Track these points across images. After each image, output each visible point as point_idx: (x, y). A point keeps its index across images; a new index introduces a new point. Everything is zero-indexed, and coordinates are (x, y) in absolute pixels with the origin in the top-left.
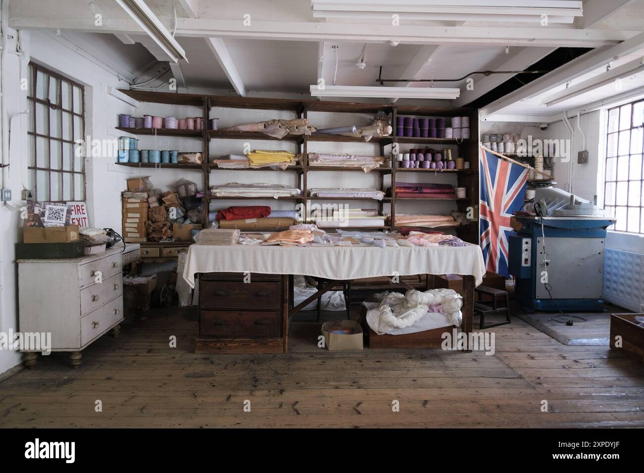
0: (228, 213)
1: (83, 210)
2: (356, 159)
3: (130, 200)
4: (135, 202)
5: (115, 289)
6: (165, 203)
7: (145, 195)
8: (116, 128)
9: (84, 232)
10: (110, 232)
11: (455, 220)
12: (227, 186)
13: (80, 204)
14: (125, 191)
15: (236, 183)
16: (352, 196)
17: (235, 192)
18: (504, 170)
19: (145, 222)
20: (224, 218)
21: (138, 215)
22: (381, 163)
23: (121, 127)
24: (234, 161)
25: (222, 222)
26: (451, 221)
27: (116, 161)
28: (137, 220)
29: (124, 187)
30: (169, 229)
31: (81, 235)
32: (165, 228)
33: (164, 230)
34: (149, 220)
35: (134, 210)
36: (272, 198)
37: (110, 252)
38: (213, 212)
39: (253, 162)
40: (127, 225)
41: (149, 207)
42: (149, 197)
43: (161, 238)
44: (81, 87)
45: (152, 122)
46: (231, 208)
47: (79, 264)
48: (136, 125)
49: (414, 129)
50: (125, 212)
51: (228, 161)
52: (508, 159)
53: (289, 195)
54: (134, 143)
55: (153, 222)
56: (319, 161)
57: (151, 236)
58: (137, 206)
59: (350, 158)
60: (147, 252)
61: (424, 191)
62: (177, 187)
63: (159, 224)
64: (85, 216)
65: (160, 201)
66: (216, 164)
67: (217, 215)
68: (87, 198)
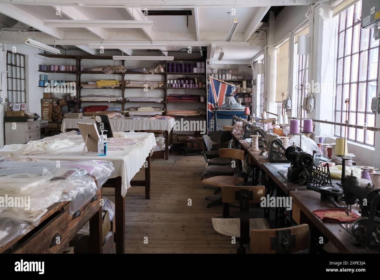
0: (88, 109)
1: (25, 106)
2: (149, 83)
3: (44, 103)
4: (47, 104)
5: (37, 136)
6: (60, 104)
7: (51, 100)
8: (38, 71)
9: (26, 113)
10: (36, 115)
11: (199, 113)
12: (89, 96)
13: (24, 104)
14: (43, 99)
15: (93, 95)
16: (146, 101)
17: (91, 99)
18: (223, 88)
19: (51, 113)
20: (86, 111)
21: (48, 109)
22: (162, 85)
23: (40, 70)
24: (90, 85)
25: (85, 113)
26: (197, 113)
27: (39, 86)
28: (48, 112)
29: (42, 97)
30: (62, 116)
31: (25, 114)
32: (60, 115)
33: (59, 116)
34: (53, 111)
35: (46, 107)
36: (107, 102)
37: (35, 122)
38: (82, 108)
39: (98, 85)
40: (43, 114)
41: (53, 106)
42: (53, 101)
43: (58, 120)
44: (24, 56)
45: (54, 67)
46: (90, 106)
47: (25, 124)
48: (47, 69)
49: (177, 69)
50: (43, 108)
51: (87, 85)
52: (225, 82)
53: (116, 100)
54: (46, 77)
55: (55, 113)
56: (130, 84)
57: (54, 119)
58: (48, 105)
59: (146, 83)
60: (52, 126)
61: (183, 98)
62: (66, 97)
63: (57, 113)
64: (26, 109)
65: (58, 103)
66: (82, 86)
67: (83, 110)
68: (26, 101)
